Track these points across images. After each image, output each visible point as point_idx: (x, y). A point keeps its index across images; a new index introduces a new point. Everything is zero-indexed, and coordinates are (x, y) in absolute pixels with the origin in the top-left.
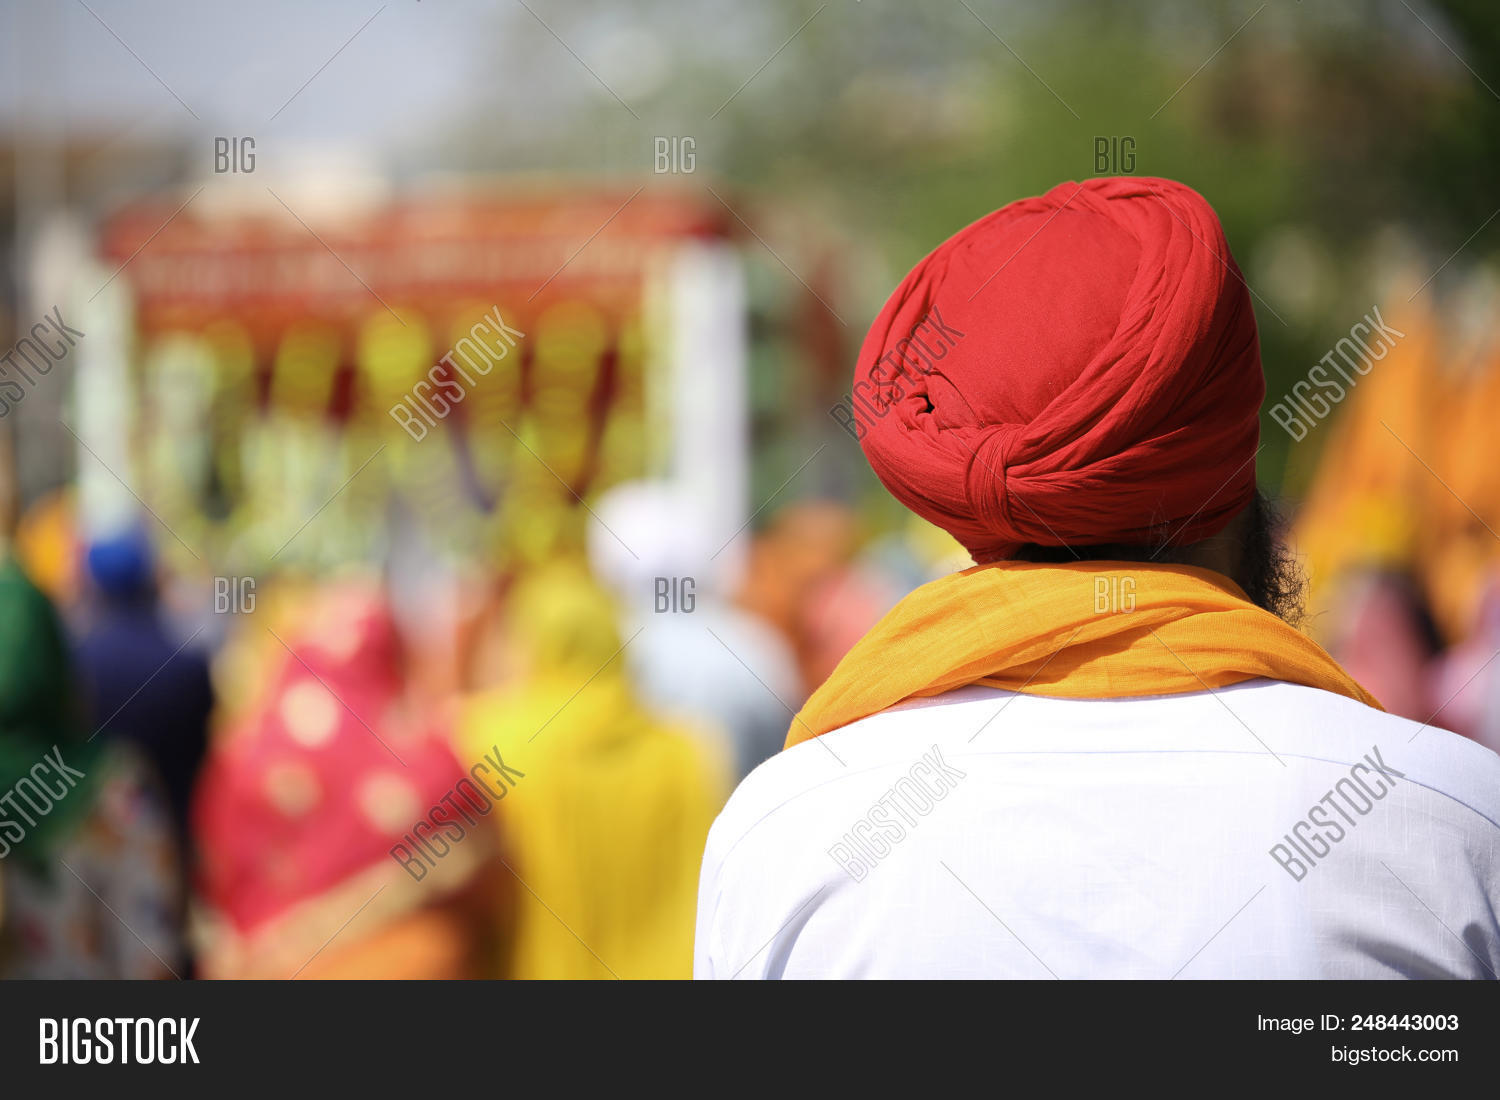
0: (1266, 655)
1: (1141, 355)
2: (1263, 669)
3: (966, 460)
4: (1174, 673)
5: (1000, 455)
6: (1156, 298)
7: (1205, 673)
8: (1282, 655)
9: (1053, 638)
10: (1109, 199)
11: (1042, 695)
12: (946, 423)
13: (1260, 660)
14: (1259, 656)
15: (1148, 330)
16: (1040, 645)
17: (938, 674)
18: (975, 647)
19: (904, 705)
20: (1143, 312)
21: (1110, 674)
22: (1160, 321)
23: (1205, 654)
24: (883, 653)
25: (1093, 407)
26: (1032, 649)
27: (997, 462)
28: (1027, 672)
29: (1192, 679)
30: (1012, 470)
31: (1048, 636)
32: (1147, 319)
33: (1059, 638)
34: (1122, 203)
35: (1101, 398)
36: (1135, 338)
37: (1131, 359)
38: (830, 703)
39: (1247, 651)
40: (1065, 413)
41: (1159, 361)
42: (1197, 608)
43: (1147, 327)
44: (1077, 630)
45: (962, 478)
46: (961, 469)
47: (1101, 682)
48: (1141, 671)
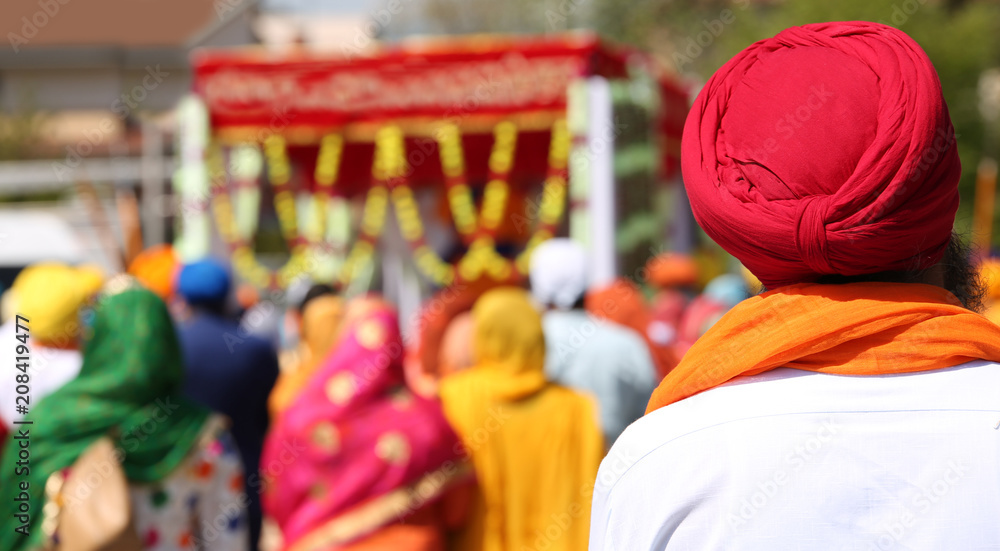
0: (983, 344)
1: (905, 143)
2: (980, 353)
3: (795, 221)
4: (921, 357)
5: (819, 216)
6: (904, 104)
7: (942, 357)
8: (993, 344)
9: (839, 335)
10: (833, 37)
11: (831, 373)
12: (771, 197)
13: (979, 348)
14: (977, 344)
15: (905, 127)
16: (830, 340)
17: (759, 360)
18: (785, 342)
19: (735, 382)
20: (898, 114)
21: (878, 359)
22: (911, 120)
23: (942, 344)
24: (719, 347)
25: (880, 179)
26: (824, 343)
27: (818, 220)
28: (821, 358)
29: (933, 362)
30: (830, 226)
31: (836, 334)
32: (902, 118)
33: (843, 335)
34: (846, 39)
35: (884, 173)
36: (897, 131)
37: (898, 145)
38: (681, 381)
39: (970, 342)
40: (862, 185)
41: (918, 146)
42: (934, 313)
43: (904, 124)
44: (855, 329)
45: (794, 234)
46: (792, 228)
47: (872, 364)
48: (901, 356)
